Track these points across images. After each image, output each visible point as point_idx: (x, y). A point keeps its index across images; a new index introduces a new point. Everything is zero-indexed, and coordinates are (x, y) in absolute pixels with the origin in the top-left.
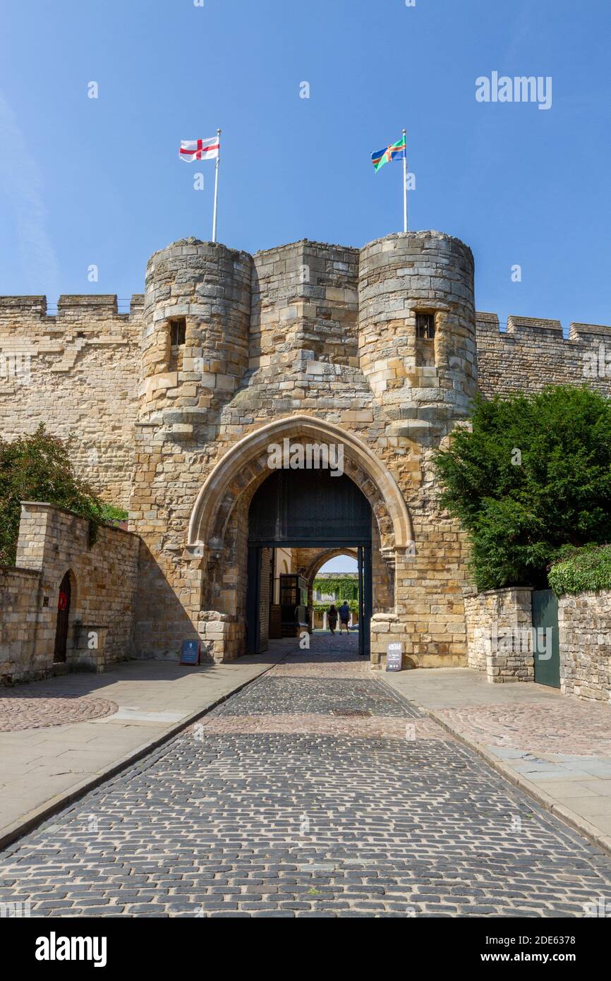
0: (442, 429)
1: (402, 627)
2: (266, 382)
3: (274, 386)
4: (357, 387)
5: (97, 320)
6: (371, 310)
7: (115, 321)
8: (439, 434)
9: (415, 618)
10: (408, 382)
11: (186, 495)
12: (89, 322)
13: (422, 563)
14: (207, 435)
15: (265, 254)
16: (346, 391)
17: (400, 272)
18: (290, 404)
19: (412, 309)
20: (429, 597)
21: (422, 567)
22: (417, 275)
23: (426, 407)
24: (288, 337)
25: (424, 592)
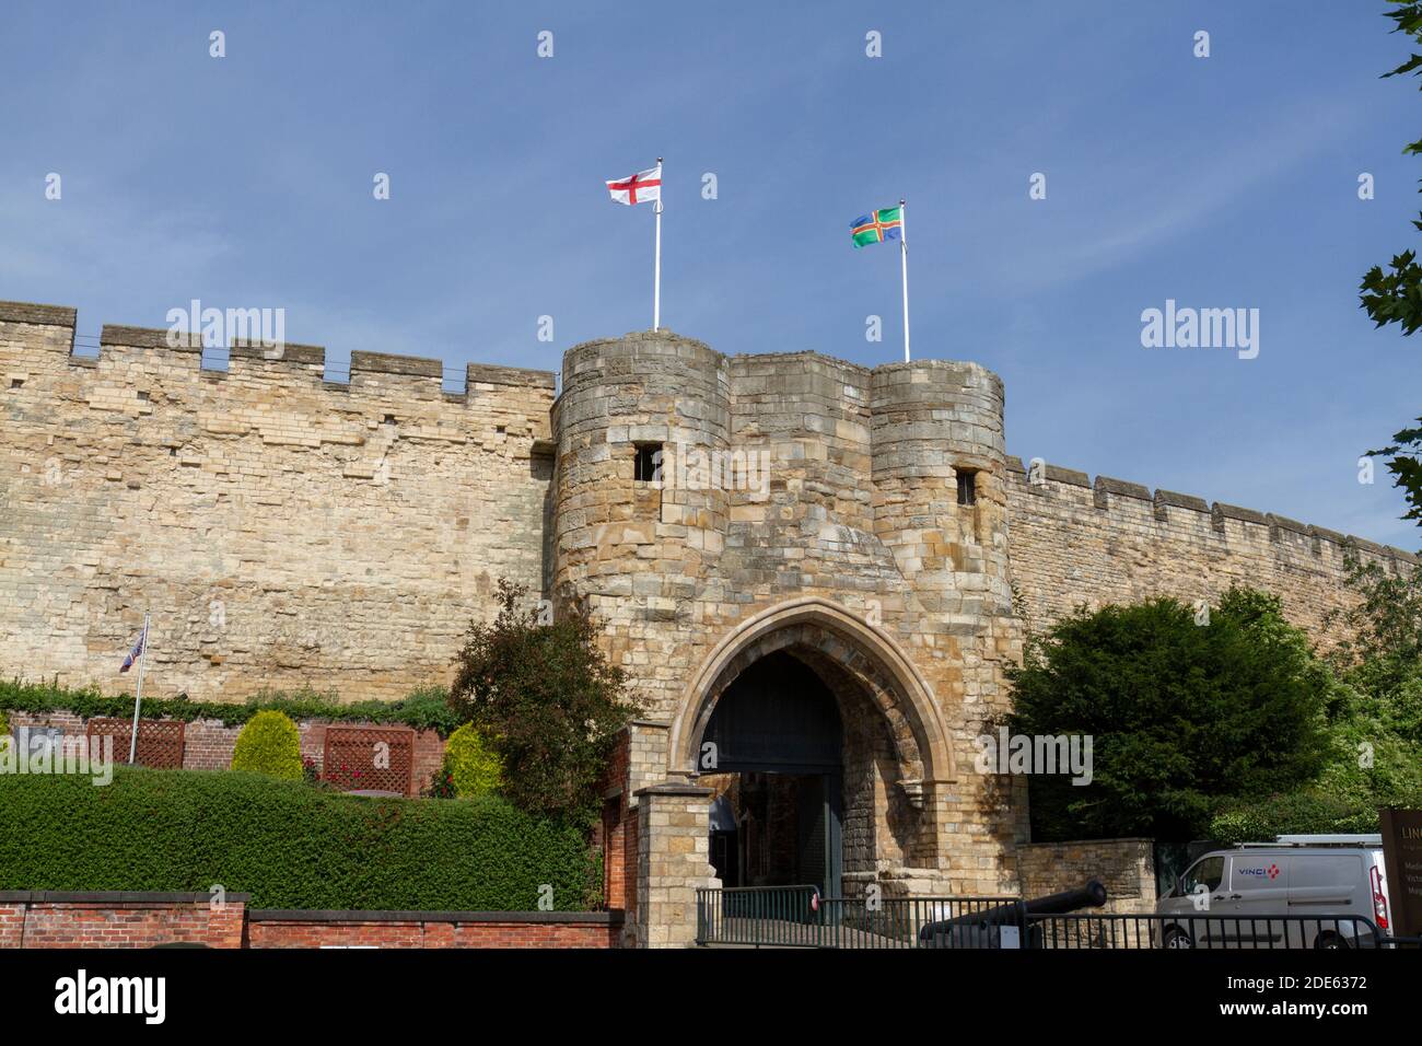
0: (987, 627)
1: (945, 886)
2: (763, 544)
3: (777, 552)
4: (880, 562)
5: (418, 399)
6: (895, 458)
7: (447, 404)
8: (982, 633)
9: (961, 874)
10: (950, 564)
11: (665, 699)
13: (968, 803)
14: (692, 614)
15: (751, 360)
16: (867, 567)
17: (936, 415)
18: (800, 580)
19: (954, 467)
20: (977, 847)
21: (968, 808)
22: (958, 421)
23: (972, 598)
24: (791, 484)
25: (970, 841)
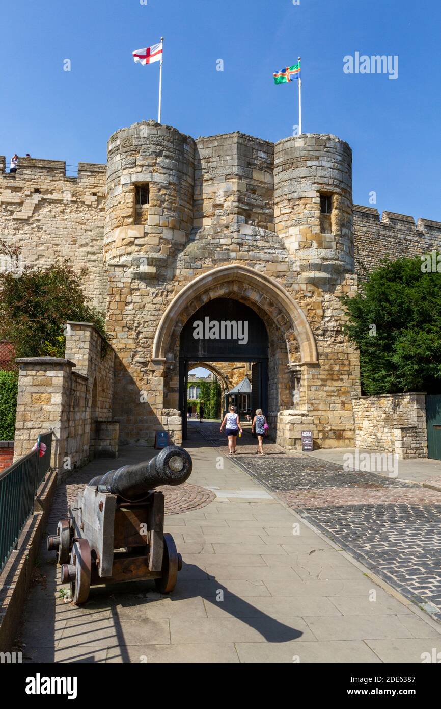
0: (337, 279)
1: (310, 420)
2: (209, 237)
3: (216, 241)
4: (276, 246)
5: (51, 180)
6: (286, 189)
7: (66, 182)
8: (334, 283)
9: (319, 413)
10: (315, 245)
11: (150, 321)
12: (44, 181)
13: (324, 375)
14: (166, 275)
15: (205, 140)
16: (269, 248)
17: (309, 163)
18: (229, 255)
19: (318, 191)
20: (329, 399)
21: (324, 377)
22: (321, 166)
23: (327, 263)
24: (225, 205)
25: (325, 395)
